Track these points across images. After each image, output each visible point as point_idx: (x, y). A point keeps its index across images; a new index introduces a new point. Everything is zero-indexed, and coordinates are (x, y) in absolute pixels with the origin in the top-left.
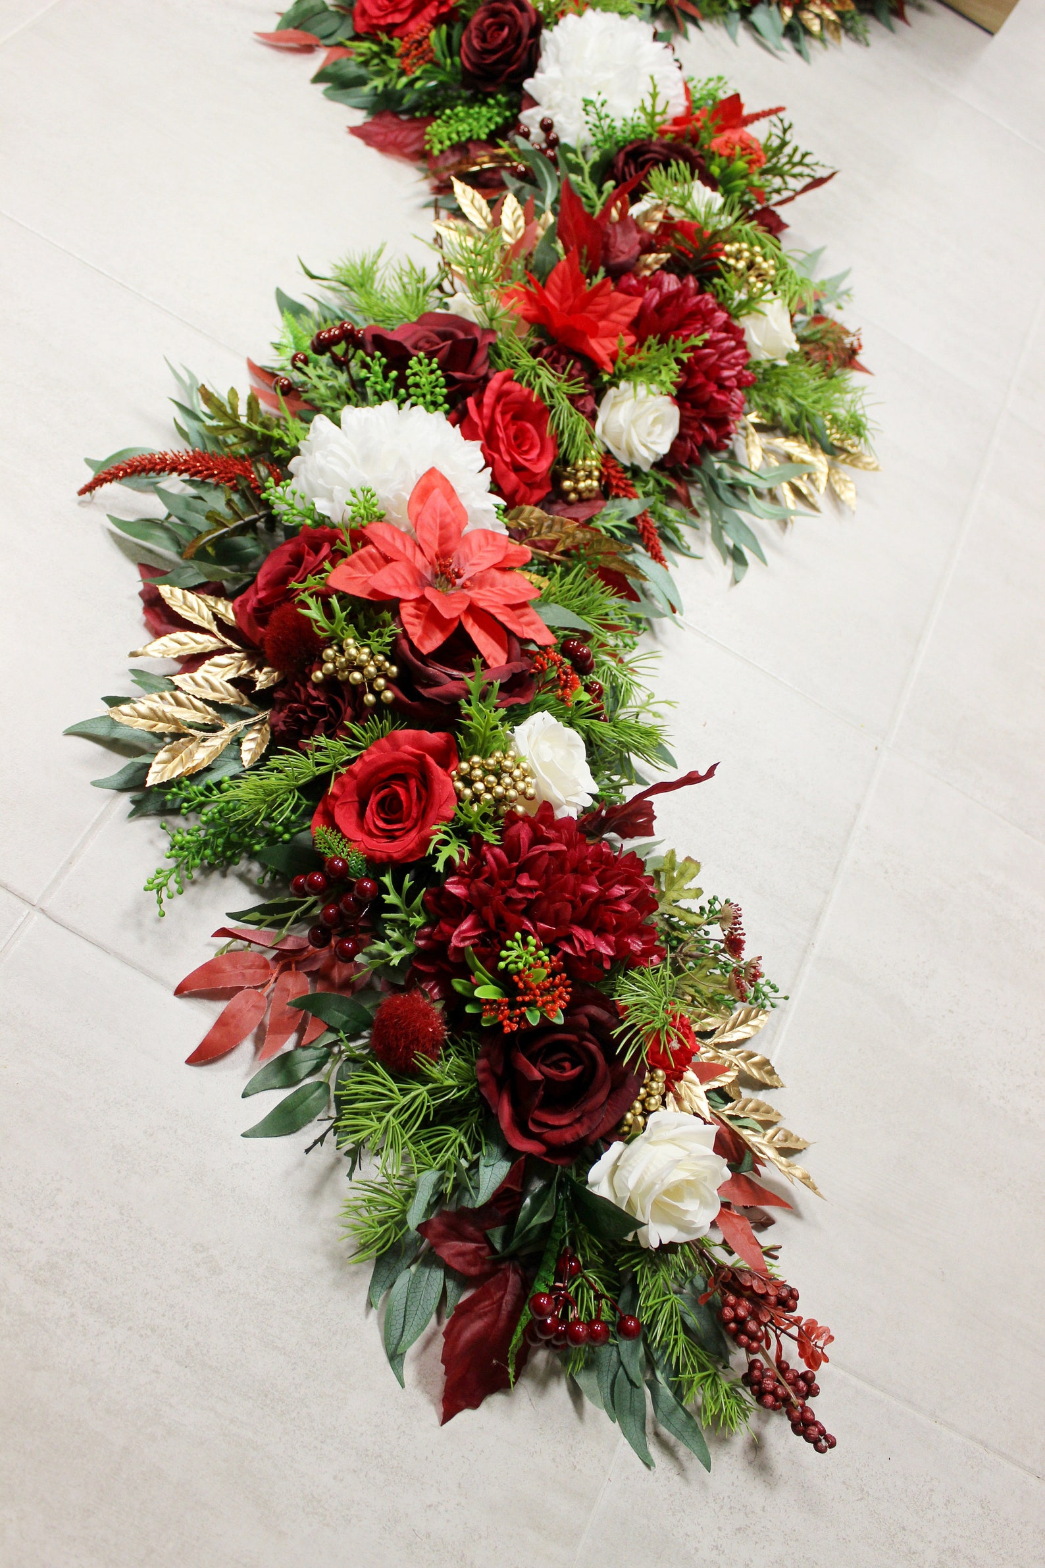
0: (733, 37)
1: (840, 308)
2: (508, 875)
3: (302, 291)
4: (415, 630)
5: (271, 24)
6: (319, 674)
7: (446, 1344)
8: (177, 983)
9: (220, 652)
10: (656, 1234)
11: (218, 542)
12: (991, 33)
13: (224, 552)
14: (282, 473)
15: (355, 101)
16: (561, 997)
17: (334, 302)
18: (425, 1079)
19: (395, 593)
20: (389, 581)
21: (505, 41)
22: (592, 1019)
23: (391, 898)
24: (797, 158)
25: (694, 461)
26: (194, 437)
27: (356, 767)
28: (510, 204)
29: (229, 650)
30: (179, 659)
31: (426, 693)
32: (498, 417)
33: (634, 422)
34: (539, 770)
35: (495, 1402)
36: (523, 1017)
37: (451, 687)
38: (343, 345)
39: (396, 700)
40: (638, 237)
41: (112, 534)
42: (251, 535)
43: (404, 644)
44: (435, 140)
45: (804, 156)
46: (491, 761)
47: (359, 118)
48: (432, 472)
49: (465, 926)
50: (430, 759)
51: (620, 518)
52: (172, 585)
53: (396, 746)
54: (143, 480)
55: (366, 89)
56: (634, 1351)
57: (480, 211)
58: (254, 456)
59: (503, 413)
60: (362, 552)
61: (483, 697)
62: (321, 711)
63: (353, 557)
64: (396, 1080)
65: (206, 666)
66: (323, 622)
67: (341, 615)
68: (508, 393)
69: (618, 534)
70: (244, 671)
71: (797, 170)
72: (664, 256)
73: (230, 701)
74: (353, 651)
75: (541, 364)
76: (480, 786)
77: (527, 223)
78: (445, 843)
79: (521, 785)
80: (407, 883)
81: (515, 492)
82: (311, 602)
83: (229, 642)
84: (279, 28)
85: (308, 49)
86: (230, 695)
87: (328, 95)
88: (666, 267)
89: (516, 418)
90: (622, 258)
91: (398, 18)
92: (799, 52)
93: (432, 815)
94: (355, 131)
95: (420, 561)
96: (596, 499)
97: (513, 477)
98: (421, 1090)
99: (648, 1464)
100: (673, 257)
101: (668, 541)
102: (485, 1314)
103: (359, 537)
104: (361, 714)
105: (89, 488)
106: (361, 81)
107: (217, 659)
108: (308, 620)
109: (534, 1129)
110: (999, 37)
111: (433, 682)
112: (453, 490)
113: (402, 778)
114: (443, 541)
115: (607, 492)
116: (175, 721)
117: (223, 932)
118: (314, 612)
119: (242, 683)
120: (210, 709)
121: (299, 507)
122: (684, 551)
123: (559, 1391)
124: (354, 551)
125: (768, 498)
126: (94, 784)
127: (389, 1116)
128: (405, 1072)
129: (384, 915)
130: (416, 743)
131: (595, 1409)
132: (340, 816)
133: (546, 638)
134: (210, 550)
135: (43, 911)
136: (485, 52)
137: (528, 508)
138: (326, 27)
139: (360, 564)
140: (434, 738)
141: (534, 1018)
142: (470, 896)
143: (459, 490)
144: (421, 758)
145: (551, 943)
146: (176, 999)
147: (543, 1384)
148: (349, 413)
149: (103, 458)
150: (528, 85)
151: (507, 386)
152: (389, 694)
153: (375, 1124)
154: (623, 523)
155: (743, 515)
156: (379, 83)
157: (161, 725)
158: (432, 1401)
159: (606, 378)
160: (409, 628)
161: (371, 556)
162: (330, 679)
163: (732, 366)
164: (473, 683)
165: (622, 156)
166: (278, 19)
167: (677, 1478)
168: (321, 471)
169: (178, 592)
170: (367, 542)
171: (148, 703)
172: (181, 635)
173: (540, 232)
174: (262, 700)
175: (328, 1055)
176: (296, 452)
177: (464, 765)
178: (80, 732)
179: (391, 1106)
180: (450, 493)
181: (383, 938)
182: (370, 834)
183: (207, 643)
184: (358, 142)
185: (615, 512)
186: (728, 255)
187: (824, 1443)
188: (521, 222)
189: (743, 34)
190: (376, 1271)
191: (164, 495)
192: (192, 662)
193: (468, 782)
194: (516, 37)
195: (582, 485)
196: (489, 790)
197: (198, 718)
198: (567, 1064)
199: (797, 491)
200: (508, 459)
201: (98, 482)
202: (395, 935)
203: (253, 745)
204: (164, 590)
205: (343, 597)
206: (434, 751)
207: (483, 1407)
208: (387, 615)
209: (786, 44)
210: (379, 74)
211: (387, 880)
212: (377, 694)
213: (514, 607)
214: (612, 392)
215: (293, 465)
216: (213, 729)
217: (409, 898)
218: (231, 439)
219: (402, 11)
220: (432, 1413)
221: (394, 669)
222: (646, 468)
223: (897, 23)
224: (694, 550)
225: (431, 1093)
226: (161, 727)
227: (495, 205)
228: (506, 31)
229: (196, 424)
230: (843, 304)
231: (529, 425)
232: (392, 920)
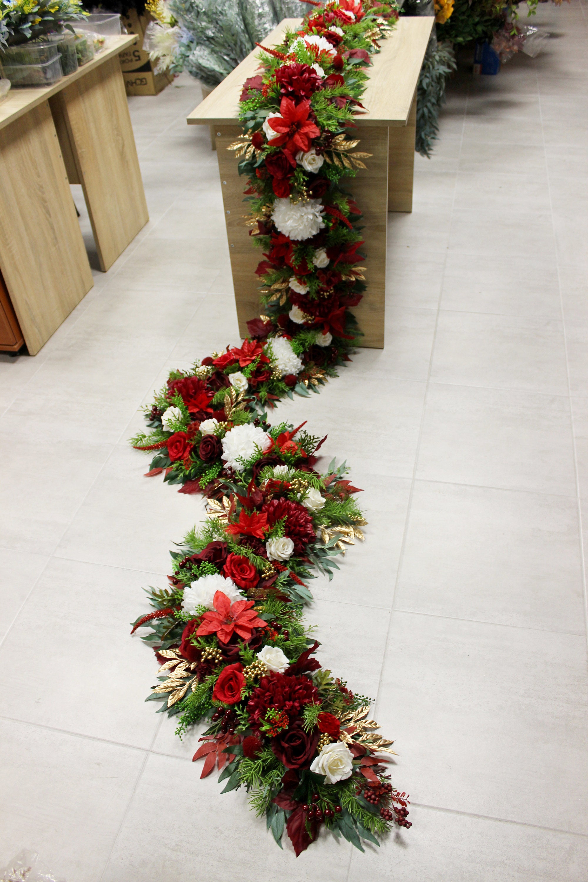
0: (292, 398)
1: (348, 473)
2: (263, 694)
3: (177, 550)
4: (222, 638)
5: (147, 470)
6: (203, 660)
7: (288, 831)
8: (192, 758)
9: (179, 663)
10: (335, 779)
11: (170, 633)
12: (383, 349)
13: (172, 635)
14: (180, 607)
15: (177, 482)
16: (286, 722)
17: (185, 549)
18: (259, 758)
19: (214, 630)
20: (212, 627)
21: (211, 450)
22: (297, 725)
23: (239, 712)
24: (312, 438)
25: (304, 550)
26: (157, 606)
27: (218, 681)
28: (225, 499)
29: (182, 662)
30: (170, 669)
31: (230, 654)
32: (233, 568)
33: (277, 549)
34: (266, 663)
35: (312, 846)
36: (277, 730)
37: (236, 650)
38: (188, 563)
39: (223, 659)
40: (261, 494)
41: (143, 642)
42: (179, 627)
43: (221, 643)
44: (202, 485)
45: (314, 436)
46: (251, 666)
47: (180, 486)
48: (217, 592)
49: (256, 712)
50: (236, 671)
51: (284, 578)
52: (162, 650)
53: (226, 671)
54: (147, 623)
55: (178, 478)
56: (349, 819)
57: (217, 504)
58: (173, 605)
59: (234, 566)
60: (203, 622)
61: (245, 649)
62: (207, 669)
63: (202, 624)
64: (252, 761)
65: (177, 669)
66: (198, 645)
67: (202, 642)
68: (234, 559)
69: (285, 583)
70: (187, 666)
71: (314, 440)
72: (272, 495)
73: (186, 675)
74: (208, 650)
75: (242, 546)
76: (250, 673)
77: (231, 502)
78: (244, 692)
79: (262, 669)
80: (241, 707)
81: (246, 586)
82: (194, 641)
83: (182, 660)
84: (150, 470)
85: (161, 472)
86: (185, 674)
87: (170, 484)
88: (273, 498)
89: (239, 565)
90: (259, 502)
91: (180, 454)
92: (315, 392)
93: (241, 686)
94: (180, 491)
95: (221, 618)
96: (275, 575)
97: (243, 582)
98: (259, 761)
99: (363, 851)
100: (274, 495)
101: (305, 577)
102: (298, 819)
103: (202, 618)
104: (216, 665)
105: (133, 632)
106: (177, 476)
107: (179, 666)
108: (194, 646)
109: (294, 762)
110: (385, 347)
111: (230, 650)
112: (225, 595)
113: (231, 679)
114: (226, 609)
115: (278, 572)
116: (172, 687)
117: (201, 740)
118: (195, 644)
119: (187, 670)
120: (181, 680)
121: (187, 615)
122: (312, 577)
123: (331, 838)
124: (202, 622)
125: (336, 549)
126: (157, 712)
127: (252, 771)
128: (255, 758)
129: (238, 718)
130: (231, 668)
131: (342, 839)
132: (218, 695)
133: (265, 624)
134: (168, 636)
135: (151, 751)
136: (207, 454)
137: (251, 589)
138: (163, 464)
139: (204, 626)
140: (236, 665)
141: (279, 730)
142: (255, 704)
143: (226, 594)
144: (233, 672)
145: (280, 708)
146: (193, 763)
147: (325, 837)
148: (193, 584)
149: (134, 622)
150: (222, 457)
151: (233, 558)
152: (221, 658)
153: (249, 775)
154: (286, 579)
155: (327, 557)
156: (182, 475)
157: (168, 689)
158: (292, 851)
159: (263, 541)
160: (221, 638)
161: (207, 622)
162: (206, 659)
163: (302, 519)
164: (241, 646)
165: (254, 468)
166: (149, 467)
167: (374, 853)
168: (189, 603)
169: (164, 651)
170: (204, 619)
171: (163, 684)
172: (168, 663)
173: (236, 503)
174: (194, 672)
175: (239, 763)
176: (182, 600)
177: (245, 669)
178: (148, 700)
179: (252, 768)
180: (223, 595)
181: (240, 724)
182: (228, 698)
183: (176, 662)
184: (182, 494)
185: (282, 576)
186: (291, 485)
187: (408, 825)
188: (230, 502)
189: (294, 396)
190: (267, 820)
191: (153, 627)
192: (172, 669)
193: (247, 673)
194: (213, 446)
195: (268, 574)
196: (253, 673)
197: (178, 684)
198: (297, 740)
199: (344, 542)
200: (239, 578)
201: (135, 629)
202: (243, 722)
203: (195, 686)
204: (160, 652)
205: (202, 637)
206: (236, 669)
207: (308, 849)
208: (214, 637)
209: (310, 391)
210: (181, 472)
211: (236, 708)
212: (218, 659)
213: (250, 620)
214: (267, 543)
215: (182, 604)
216: (183, 685)
217: (243, 710)
218: (165, 603)
219: (180, 452)
220: (294, 854)
221: (220, 651)
222: (288, 560)
223: (348, 363)
224: (315, 576)
225: (263, 761)
226: (168, 690)
227: (220, 500)
228: (210, 446)
229: (156, 602)
230: (348, 471)
231: (244, 565)
232: (242, 718)
